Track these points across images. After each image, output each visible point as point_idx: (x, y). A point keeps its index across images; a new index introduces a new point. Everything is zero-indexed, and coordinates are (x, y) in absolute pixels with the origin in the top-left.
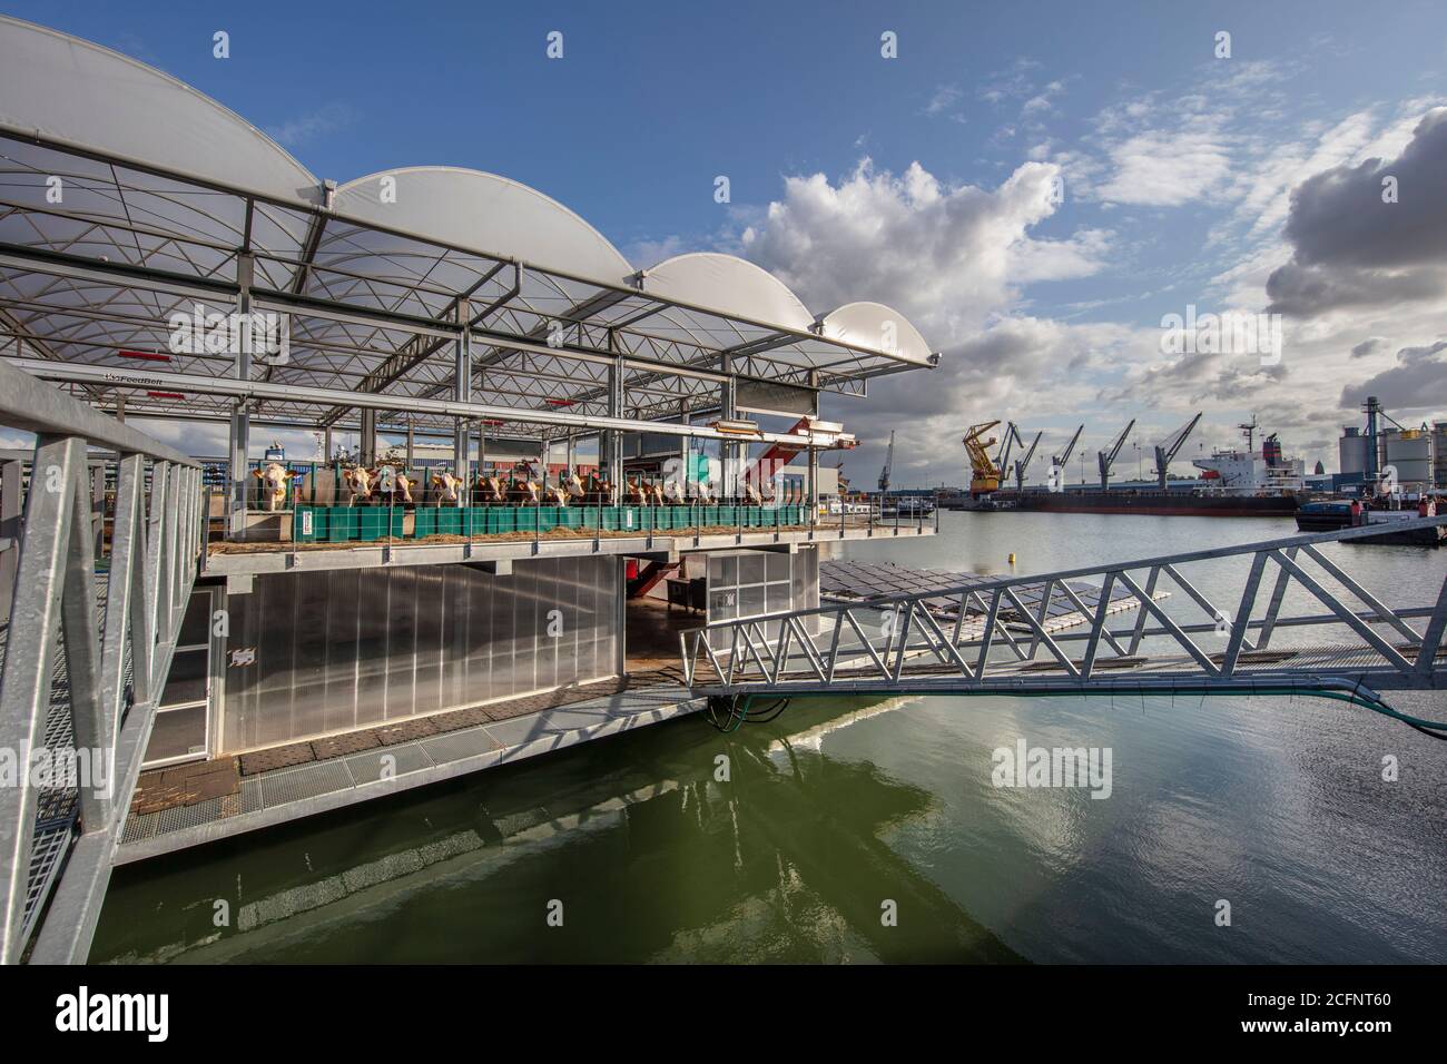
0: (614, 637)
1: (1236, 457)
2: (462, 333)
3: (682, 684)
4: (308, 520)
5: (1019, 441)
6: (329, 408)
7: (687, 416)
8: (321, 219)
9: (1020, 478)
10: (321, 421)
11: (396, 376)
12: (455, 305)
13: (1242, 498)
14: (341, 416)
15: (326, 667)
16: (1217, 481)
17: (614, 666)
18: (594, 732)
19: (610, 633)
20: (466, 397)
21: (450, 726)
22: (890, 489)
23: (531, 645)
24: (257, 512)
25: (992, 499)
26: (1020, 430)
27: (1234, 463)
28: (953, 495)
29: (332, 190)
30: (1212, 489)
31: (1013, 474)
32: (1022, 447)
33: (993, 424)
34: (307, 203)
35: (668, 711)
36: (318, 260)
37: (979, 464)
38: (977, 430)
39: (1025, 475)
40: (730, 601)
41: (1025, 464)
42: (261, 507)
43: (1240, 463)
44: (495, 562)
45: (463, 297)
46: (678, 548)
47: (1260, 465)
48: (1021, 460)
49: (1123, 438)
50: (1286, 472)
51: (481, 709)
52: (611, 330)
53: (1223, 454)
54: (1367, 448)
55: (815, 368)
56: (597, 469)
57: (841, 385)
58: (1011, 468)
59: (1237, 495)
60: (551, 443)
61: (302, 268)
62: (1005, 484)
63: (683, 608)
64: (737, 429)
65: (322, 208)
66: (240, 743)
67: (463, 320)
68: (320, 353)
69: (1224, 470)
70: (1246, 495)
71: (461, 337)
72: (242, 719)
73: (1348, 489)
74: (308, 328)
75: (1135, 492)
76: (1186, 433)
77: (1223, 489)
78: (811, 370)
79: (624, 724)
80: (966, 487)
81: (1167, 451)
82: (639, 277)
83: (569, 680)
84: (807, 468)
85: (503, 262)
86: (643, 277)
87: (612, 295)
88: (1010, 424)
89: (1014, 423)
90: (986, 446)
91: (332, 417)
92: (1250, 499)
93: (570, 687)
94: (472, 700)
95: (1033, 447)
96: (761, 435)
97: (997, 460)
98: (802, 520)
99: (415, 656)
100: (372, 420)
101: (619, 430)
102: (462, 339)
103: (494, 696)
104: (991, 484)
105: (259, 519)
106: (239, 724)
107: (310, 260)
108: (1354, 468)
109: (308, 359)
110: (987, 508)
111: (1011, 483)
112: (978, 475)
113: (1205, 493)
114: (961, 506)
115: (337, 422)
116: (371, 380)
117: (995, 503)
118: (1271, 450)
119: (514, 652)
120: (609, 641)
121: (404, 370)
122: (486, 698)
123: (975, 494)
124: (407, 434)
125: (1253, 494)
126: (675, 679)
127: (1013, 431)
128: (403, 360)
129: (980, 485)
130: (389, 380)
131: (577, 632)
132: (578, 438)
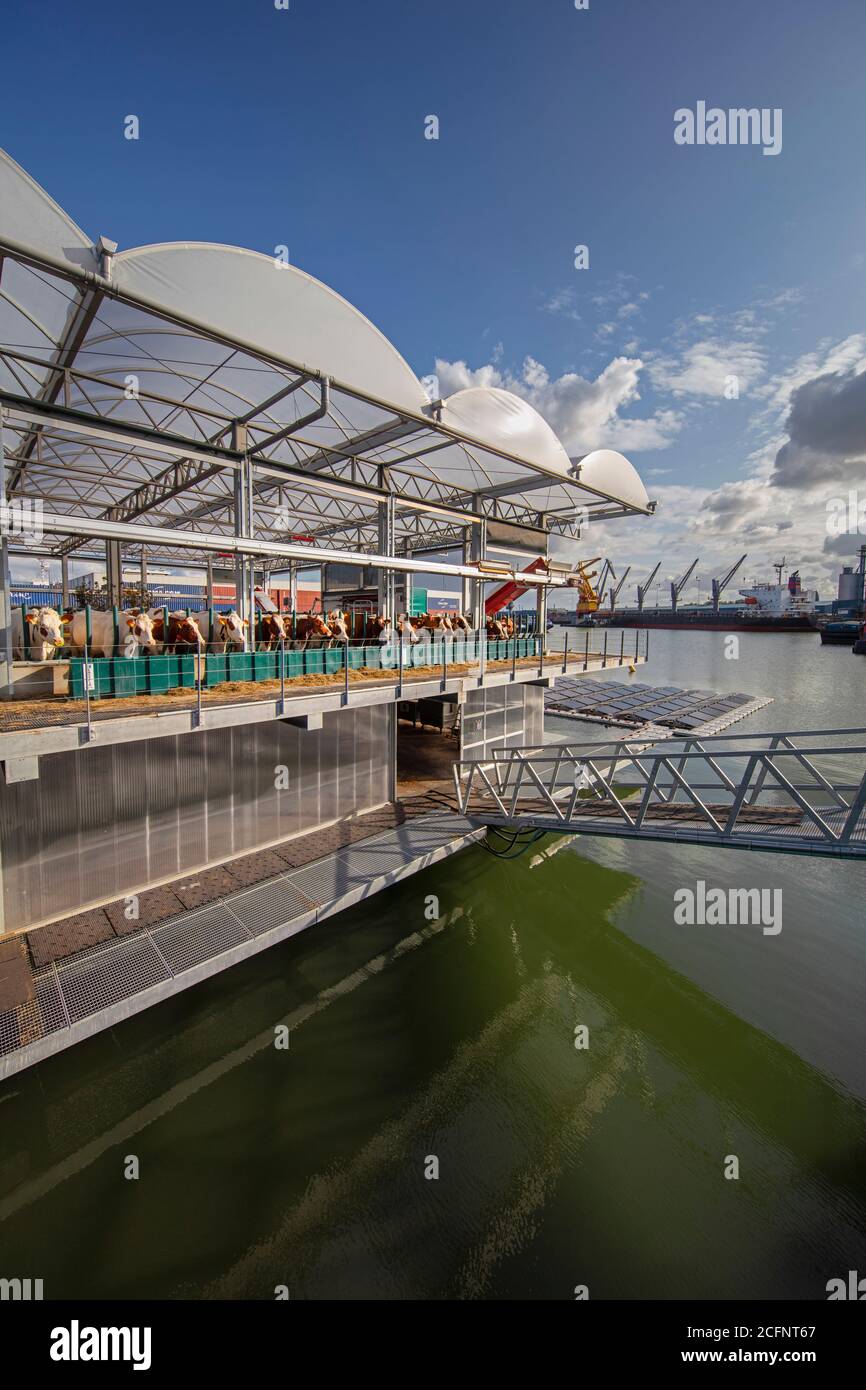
0: (386, 767)
1: (769, 588)
2: (242, 462)
3: (456, 811)
4: (89, 670)
5: (613, 573)
6: (63, 538)
7: (409, 553)
8: (93, 293)
9: (613, 603)
10: (56, 550)
11: (145, 509)
12: (232, 429)
13: (771, 618)
14: (79, 546)
15: (116, 826)
16: (755, 606)
17: (386, 794)
18: (397, 875)
19: (383, 763)
20: (248, 533)
21: (252, 877)
22: (514, 609)
23: (315, 781)
24: (25, 663)
25: (592, 618)
26: (613, 565)
27: (767, 592)
28: (562, 615)
29: (111, 255)
30: (751, 612)
31: (608, 598)
32: (615, 578)
33: (596, 560)
34: (78, 268)
35: (457, 845)
36: (79, 366)
37: (584, 592)
38: (583, 565)
39: (616, 600)
40: (479, 726)
41: (617, 592)
42: (28, 658)
43: (772, 592)
44: (306, 716)
45: (241, 421)
46: (466, 689)
47: (786, 594)
48: (615, 588)
49: (689, 573)
50: (803, 599)
51: (273, 851)
52: (381, 467)
53: (761, 586)
54: (858, 582)
55: (545, 512)
56: (319, 597)
57: (562, 527)
58: (606, 595)
59: (768, 616)
60: (272, 573)
61: (58, 374)
62: (602, 606)
63: (412, 723)
64: (494, 569)
65: (98, 277)
66: (23, 918)
67: (241, 448)
68: (64, 483)
69: (761, 597)
70: (775, 616)
71: (242, 466)
72: (25, 893)
73: (843, 612)
74: (59, 453)
75: (696, 614)
76: (735, 570)
77: (759, 612)
78: (541, 514)
79: (423, 861)
80: (575, 609)
81: (720, 583)
82: (435, 407)
83: (348, 810)
84: (461, 594)
85: (306, 376)
86: (441, 407)
87: (407, 423)
88: (607, 561)
89: (610, 560)
90: (590, 577)
91: (68, 547)
92: (777, 619)
93: (350, 818)
94: (262, 841)
95: (623, 579)
96: (513, 575)
97: (596, 588)
98: (537, 651)
99: (206, 805)
100: (116, 551)
101: (391, 569)
102: (243, 469)
103: (284, 834)
104: (592, 607)
105: (28, 672)
106: (21, 898)
107: (69, 363)
108: (847, 597)
109: (52, 488)
110: (589, 625)
111: (605, 606)
112: (583, 599)
113: (746, 615)
114: (569, 622)
115: (73, 552)
116: (115, 511)
117: (595, 621)
118: (794, 582)
119: (300, 790)
120: (382, 771)
121: (155, 503)
122: (274, 837)
123: (580, 614)
124: (140, 564)
125: (779, 615)
126: (445, 805)
127: (609, 566)
128: (155, 493)
129: (584, 607)
130: (138, 512)
131: (355, 765)
132: (298, 570)
